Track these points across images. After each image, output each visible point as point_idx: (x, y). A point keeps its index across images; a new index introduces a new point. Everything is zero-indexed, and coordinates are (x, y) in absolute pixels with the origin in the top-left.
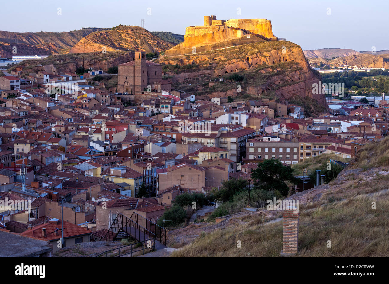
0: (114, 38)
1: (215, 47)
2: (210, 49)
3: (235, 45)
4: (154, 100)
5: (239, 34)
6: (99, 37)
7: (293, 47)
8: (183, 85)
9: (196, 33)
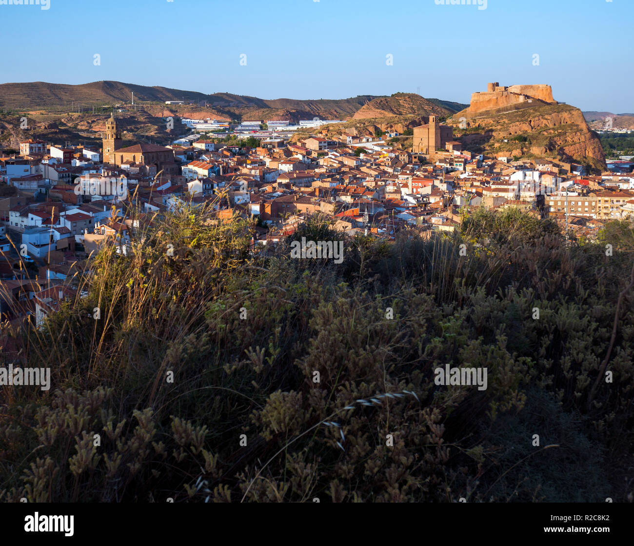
0: (392, 104)
1: (499, 111)
2: (494, 113)
3: (518, 109)
4: (448, 159)
5: (521, 99)
6: (380, 104)
7: (573, 110)
8: (471, 146)
9: (481, 99)
